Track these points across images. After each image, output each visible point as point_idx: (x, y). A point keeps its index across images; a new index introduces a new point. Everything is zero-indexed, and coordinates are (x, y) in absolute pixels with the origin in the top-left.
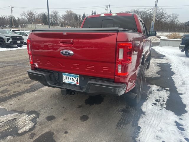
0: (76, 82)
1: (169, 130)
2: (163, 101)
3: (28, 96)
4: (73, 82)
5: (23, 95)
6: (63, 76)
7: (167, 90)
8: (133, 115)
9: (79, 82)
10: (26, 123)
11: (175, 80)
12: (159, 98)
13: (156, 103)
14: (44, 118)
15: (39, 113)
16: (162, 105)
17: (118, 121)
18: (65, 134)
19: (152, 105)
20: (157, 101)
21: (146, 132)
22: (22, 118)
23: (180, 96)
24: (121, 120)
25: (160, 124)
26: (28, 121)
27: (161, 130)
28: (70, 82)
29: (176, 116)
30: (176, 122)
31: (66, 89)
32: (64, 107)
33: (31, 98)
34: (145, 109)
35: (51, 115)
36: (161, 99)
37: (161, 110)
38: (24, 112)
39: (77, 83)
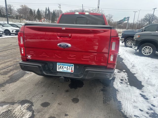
0: (70, 70)
1: (140, 101)
2: (126, 80)
3: (12, 87)
4: (67, 70)
5: (6, 86)
6: (58, 65)
7: (124, 72)
8: (111, 93)
9: (73, 70)
10: (23, 112)
11: (126, 64)
12: (122, 78)
13: (122, 82)
14: (39, 105)
15: (31, 101)
16: (126, 83)
17: (102, 99)
18: (66, 117)
19: (120, 84)
20: (122, 80)
21: (126, 105)
22: (17, 108)
23: (134, 75)
24: (104, 98)
25: (132, 97)
26: (24, 111)
27: (134, 102)
28: (65, 71)
29: (138, 90)
30: (141, 94)
31: (64, 77)
32: (53, 93)
33: (15, 88)
34: (117, 87)
35: (45, 102)
36: (123, 78)
37: (127, 86)
38: (16, 103)
39: (72, 71)
